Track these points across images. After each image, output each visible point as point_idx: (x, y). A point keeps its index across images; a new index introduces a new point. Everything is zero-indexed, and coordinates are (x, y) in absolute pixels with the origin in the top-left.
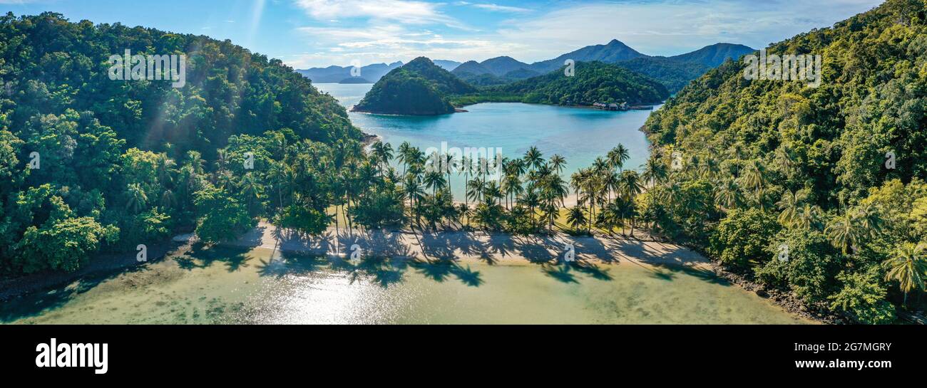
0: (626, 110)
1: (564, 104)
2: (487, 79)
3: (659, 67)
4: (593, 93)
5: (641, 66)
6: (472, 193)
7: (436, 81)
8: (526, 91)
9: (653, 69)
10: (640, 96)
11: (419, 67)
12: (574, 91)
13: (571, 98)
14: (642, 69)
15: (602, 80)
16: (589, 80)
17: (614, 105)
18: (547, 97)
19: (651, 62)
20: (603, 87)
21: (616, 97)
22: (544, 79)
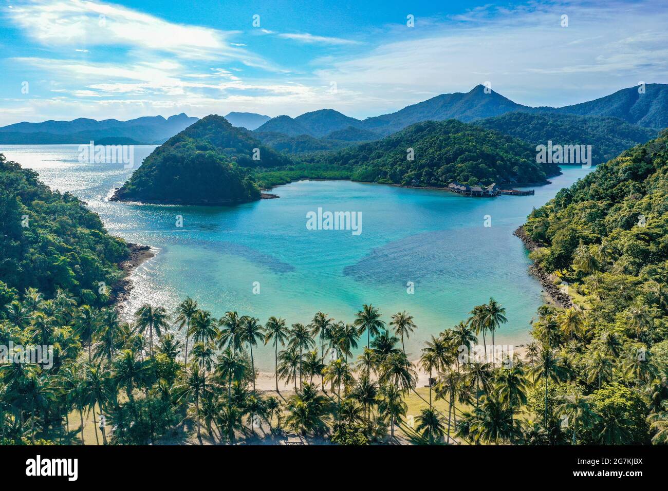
0: (495, 195)
1: (408, 184)
2: (305, 142)
3: (544, 125)
4: (449, 171)
5: (517, 124)
6: (284, 370)
7: (235, 150)
8: (357, 163)
9: (535, 128)
10: (515, 174)
11: (210, 130)
12: (422, 166)
13: (418, 176)
14: (518, 129)
15: (462, 152)
16: (443, 151)
17: (478, 188)
18: (385, 174)
19: (532, 118)
20: (462, 162)
21: (482, 176)
22: (382, 146)
